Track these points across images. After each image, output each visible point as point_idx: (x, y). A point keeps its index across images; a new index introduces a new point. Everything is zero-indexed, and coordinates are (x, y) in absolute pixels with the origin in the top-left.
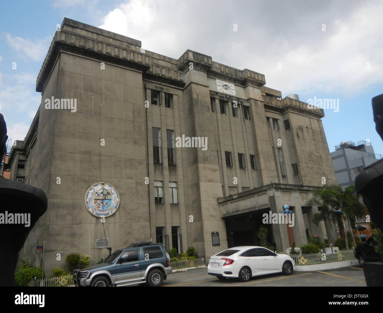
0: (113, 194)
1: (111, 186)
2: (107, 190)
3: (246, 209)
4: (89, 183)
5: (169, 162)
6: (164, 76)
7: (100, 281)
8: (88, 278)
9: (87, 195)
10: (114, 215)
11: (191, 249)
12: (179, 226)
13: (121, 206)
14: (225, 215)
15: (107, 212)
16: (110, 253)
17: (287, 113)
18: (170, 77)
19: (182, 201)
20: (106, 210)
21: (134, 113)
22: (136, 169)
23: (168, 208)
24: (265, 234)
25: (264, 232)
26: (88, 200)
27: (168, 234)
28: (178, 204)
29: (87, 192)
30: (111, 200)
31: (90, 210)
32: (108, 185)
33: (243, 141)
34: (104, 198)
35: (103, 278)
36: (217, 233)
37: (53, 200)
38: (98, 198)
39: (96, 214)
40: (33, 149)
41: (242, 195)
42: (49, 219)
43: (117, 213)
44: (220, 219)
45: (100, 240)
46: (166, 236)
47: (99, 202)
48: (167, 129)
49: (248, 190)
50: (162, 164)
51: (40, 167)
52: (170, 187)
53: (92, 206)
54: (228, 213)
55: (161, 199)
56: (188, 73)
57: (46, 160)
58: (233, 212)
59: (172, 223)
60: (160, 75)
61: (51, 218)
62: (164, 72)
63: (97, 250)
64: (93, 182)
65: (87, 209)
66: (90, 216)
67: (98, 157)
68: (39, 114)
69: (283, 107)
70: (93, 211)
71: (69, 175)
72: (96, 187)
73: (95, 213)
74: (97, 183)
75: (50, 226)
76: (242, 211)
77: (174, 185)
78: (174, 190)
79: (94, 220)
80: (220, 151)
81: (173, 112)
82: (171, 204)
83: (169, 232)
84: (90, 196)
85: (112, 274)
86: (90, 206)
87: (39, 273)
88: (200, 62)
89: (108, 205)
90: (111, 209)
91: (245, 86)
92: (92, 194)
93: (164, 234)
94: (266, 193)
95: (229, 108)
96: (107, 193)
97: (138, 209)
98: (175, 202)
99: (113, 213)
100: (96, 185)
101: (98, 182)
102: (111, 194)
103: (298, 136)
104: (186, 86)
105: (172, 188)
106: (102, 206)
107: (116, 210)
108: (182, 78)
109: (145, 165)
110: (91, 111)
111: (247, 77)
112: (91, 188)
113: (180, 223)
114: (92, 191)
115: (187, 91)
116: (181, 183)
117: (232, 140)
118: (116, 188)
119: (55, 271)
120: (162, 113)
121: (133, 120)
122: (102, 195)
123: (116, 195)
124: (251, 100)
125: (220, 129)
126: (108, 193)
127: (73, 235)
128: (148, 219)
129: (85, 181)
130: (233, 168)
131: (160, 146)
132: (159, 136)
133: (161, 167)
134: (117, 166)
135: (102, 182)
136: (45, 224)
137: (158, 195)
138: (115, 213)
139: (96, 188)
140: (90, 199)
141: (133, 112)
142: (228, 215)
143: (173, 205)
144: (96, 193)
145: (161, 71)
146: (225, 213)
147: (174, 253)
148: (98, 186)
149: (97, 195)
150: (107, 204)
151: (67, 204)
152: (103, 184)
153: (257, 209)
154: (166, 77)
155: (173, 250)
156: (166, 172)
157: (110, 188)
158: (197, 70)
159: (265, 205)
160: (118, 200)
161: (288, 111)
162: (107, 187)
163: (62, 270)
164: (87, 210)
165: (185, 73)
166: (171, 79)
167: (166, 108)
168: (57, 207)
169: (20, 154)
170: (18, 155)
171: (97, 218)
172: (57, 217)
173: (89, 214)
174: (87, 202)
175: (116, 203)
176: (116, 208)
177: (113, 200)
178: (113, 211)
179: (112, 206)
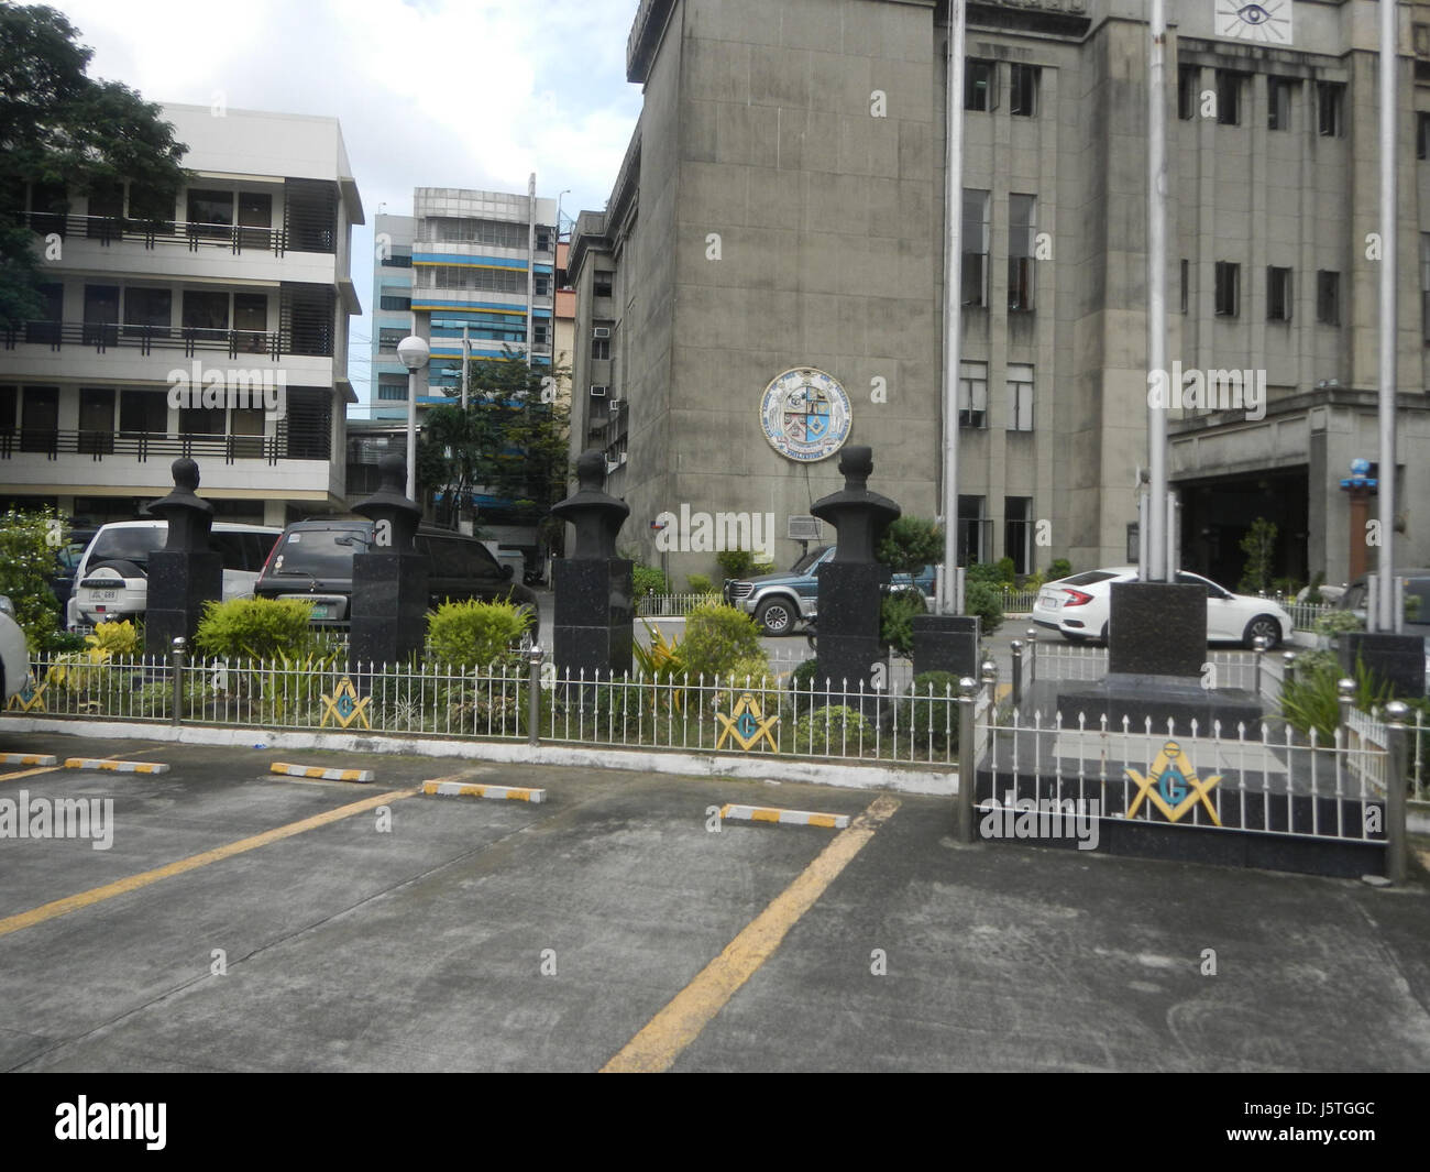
0: (833, 400)
1: (828, 379)
2: (818, 389)
4: (769, 369)
5: (1010, 302)
7: (776, 608)
8: (751, 597)
9: (766, 402)
11: (1059, 564)
12: (1031, 498)
13: (856, 433)
14: (1178, 473)
15: (817, 448)
16: (805, 552)
19: (1045, 424)
20: (814, 444)
21: (903, 151)
22: (902, 329)
23: (997, 443)
24: (1269, 542)
25: (1266, 537)
26: (767, 415)
27: (991, 519)
28: (1030, 435)
29: (765, 393)
30: (828, 416)
31: (774, 440)
32: (820, 376)
33: (1297, 220)
34: (809, 409)
35: (783, 601)
37: (681, 412)
38: (794, 411)
39: (789, 453)
40: (631, 243)
42: (675, 459)
45: (799, 519)
46: (987, 522)
47: (795, 420)
48: (1011, 194)
49: (1291, 394)
50: (988, 309)
51: (650, 316)
52: (1009, 382)
53: (778, 431)
54: (1188, 470)
55: (978, 416)
57: (663, 302)
58: (1203, 468)
59: (1006, 489)
61: (681, 457)
63: (792, 543)
64: (779, 367)
65: (765, 437)
66: (773, 456)
67: (794, 294)
68: (639, 140)
70: (780, 444)
71: (719, 348)
72: (790, 380)
73: (785, 450)
74: (792, 370)
75: (679, 476)
76: (1229, 466)
77: (1023, 374)
78: (1025, 392)
79: (783, 467)
80: (1198, 263)
81: (1039, 129)
82: (1008, 431)
83: (996, 512)
84: (772, 403)
85: (801, 595)
86: (773, 430)
87: (659, 581)
90: (827, 441)
91: (1342, 1)
92: (779, 400)
93: (981, 517)
94: (1304, 419)
95: (1255, 99)
97: (903, 442)
98: (1025, 425)
99: (833, 452)
100: (787, 376)
101: (793, 367)
102: (827, 399)
104: (1091, 30)
105: (1018, 383)
106: (805, 431)
107: (841, 445)
109: (928, 317)
110: (775, 157)
112: (775, 384)
113: (1035, 489)
114: (778, 391)
115: (1094, 50)
116: (1046, 369)
117: (1251, 220)
118: (843, 382)
119: (693, 582)
120: (997, 140)
121: (899, 176)
122: (803, 402)
123: (842, 403)
124: (1358, 56)
125: (1204, 181)
126: (821, 398)
128: (933, 473)
129: (760, 365)
130: (1240, 321)
131: (985, 249)
132: (986, 218)
133: (983, 319)
134: (848, 320)
135: (803, 368)
136: (667, 471)
137: (971, 404)
138: (837, 453)
139: (787, 382)
140: (774, 412)
141: (899, 149)
142: (1188, 476)
143: (1015, 435)
144: (790, 396)
146: (1179, 467)
147: (1005, 570)
149: (790, 401)
150: (816, 426)
151: (716, 422)
152: (807, 372)
153: (1272, 465)
155: (1003, 562)
156: (1000, 335)
157: (825, 383)
159: (1296, 455)
160: (847, 416)
162: (817, 381)
163: (709, 580)
164: (767, 440)
166: (1035, 9)
167: (1012, 120)
168: (693, 429)
169: (597, 252)
170: (591, 255)
171: (791, 462)
172: (693, 454)
173: (770, 450)
174: (765, 419)
175: (843, 426)
176: (840, 439)
177: (834, 417)
178: (833, 446)
179: (830, 433)
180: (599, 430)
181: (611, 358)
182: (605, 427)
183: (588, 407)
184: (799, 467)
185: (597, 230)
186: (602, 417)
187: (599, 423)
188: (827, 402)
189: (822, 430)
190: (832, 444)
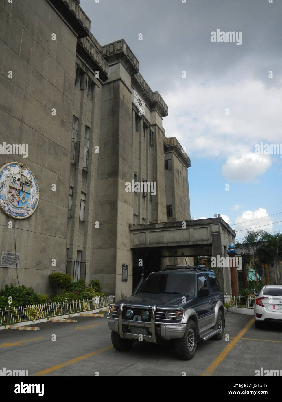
0: (32, 186)
1: (31, 174)
2: (26, 178)
3: (173, 242)
4: (3, 158)
6: (92, 56)
10: (29, 218)
12: (84, 251)
13: (39, 207)
14: (137, 245)
15: (21, 212)
17: (171, 153)
18: (97, 61)
19: (90, 219)
20: (21, 208)
21: (65, 83)
22: (60, 161)
23: (77, 224)
27: (73, 260)
28: (84, 222)
30: (29, 194)
31: (1, 201)
32: (28, 171)
33: (146, 167)
34: (21, 188)
36: (127, 266)
38: (13, 186)
39: (8, 211)
41: (171, 226)
43: (33, 217)
44: (129, 249)
45: (8, 254)
47: (14, 192)
53: (4, 196)
54: (141, 244)
56: (114, 67)
58: (152, 244)
60: (89, 53)
62: (93, 52)
63: (2, 269)
64: (8, 159)
67: (20, 123)
69: (168, 145)
70: (4, 205)
72: (13, 168)
73: (7, 209)
76: (167, 243)
77: (83, 197)
78: (82, 203)
79: (3, 218)
81: (93, 105)
83: (74, 255)
84: (3, 179)
86: (2, 195)
88: (131, 61)
89: (25, 201)
90: (27, 209)
91: (152, 110)
92: (7, 178)
94: (206, 227)
95: (140, 126)
96: (26, 182)
97: (57, 217)
99: (30, 215)
100: (13, 165)
101: (15, 161)
102: (29, 184)
103: (176, 179)
104: (108, 81)
105: (81, 200)
106: (18, 200)
107: (33, 212)
108: (106, 70)
109: (69, 159)
110: (19, 49)
111: (158, 101)
112: (6, 167)
113: (85, 247)
114: (7, 172)
115: (110, 88)
116: (91, 196)
117: (140, 162)
118: (37, 178)
120: (84, 101)
121: (64, 92)
122: (19, 183)
123: (36, 189)
124: (157, 126)
126: (27, 184)
128: (65, 235)
134: (41, 146)
135: (20, 163)
138: (30, 216)
140: (3, 184)
142: (143, 246)
144: (13, 177)
145: (90, 48)
146: (137, 242)
148: (15, 167)
149: (12, 180)
150: (23, 198)
152: (22, 167)
153: (190, 243)
154: (93, 58)
156: (80, 178)
157: (29, 176)
158: (125, 68)
159: (203, 240)
160: (37, 197)
161: (172, 151)
162: (26, 173)
165: (109, 66)
166: (97, 63)
167: (87, 97)
171: (8, 217)
175: (35, 202)
177: (32, 195)
178: (30, 212)
179: (29, 204)
184: (11, 221)
188: (29, 186)
189: (26, 201)
190: (29, 210)
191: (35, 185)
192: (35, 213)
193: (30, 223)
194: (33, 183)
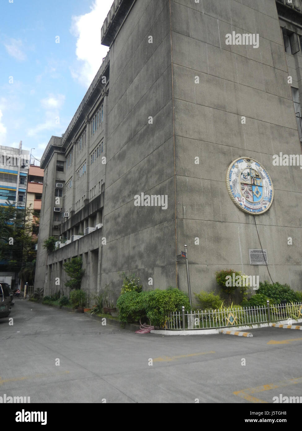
0: (263, 178)
1: (259, 165)
2: (255, 171)
4: (230, 156)
9: (230, 176)
10: (267, 212)
13: (275, 199)
15: (258, 206)
20: (257, 203)
21: (274, 55)
22: (287, 143)
26: (231, 184)
29: (229, 170)
30: (262, 187)
31: (236, 200)
32: (255, 163)
34: (253, 183)
37: (183, 178)
38: (245, 182)
39: (245, 208)
42: (182, 208)
43: (272, 210)
45: (254, 251)
47: (246, 188)
53: (239, 194)
61: (184, 207)
63: (252, 267)
64: (234, 156)
65: (231, 197)
66: (236, 210)
67: (235, 116)
70: (240, 202)
71: (201, 140)
72: (241, 163)
73: (243, 206)
74: (240, 158)
75: (184, 220)
79: (243, 217)
84: (234, 177)
86: (236, 193)
90: (264, 203)
92: (237, 175)
96: (256, 175)
97: (297, 205)
99: (267, 209)
100: (239, 161)
102: (260, 177)
106: (252, 195)
107: (270, 205)
112: (234, 165)
114: (235, 170)
118: (266, 168)
121: (274, 66)
122: (249, 177)
123: (267, 180)
126: (257, 177)
127: (217, 239)
129: (224, 153)
135: (246, 158)
136: (177, 218)
138: (269, 210)
139: (239, 165)
140: (235, 182)
141: (272, 54)
144: (242, 173)
148: (242, 163)
149: (242, 176)
150: (257, 192)
151: (203, 186)
152: (249, 160)
157: (258, 168)
160: (271, 188)
162: (254, 165)
164: (232, 199)
168: (191, 190)
169: (58, 153)
170: (56, 154)
171: (247, 214)
172: (192, 206)
173: (235, 207)
174: (231, 186)
175: (270, 194)
176: (270, 201)
177: (265, 188)
178: (267, 206)
179: (264, 198)
180: (57, 226)
181: (63, 196)
182: (60, 225)
183: (53, 216)
184: (251, 217)
185: (58, 144)
186: (58, 221)
187: (57, 223)
188: (260, 178)
189: (260, 195)
190: (266, 204)
191: (266, 176)
192: (273, 205)
193: (269, 217)
194: (264, 174)
